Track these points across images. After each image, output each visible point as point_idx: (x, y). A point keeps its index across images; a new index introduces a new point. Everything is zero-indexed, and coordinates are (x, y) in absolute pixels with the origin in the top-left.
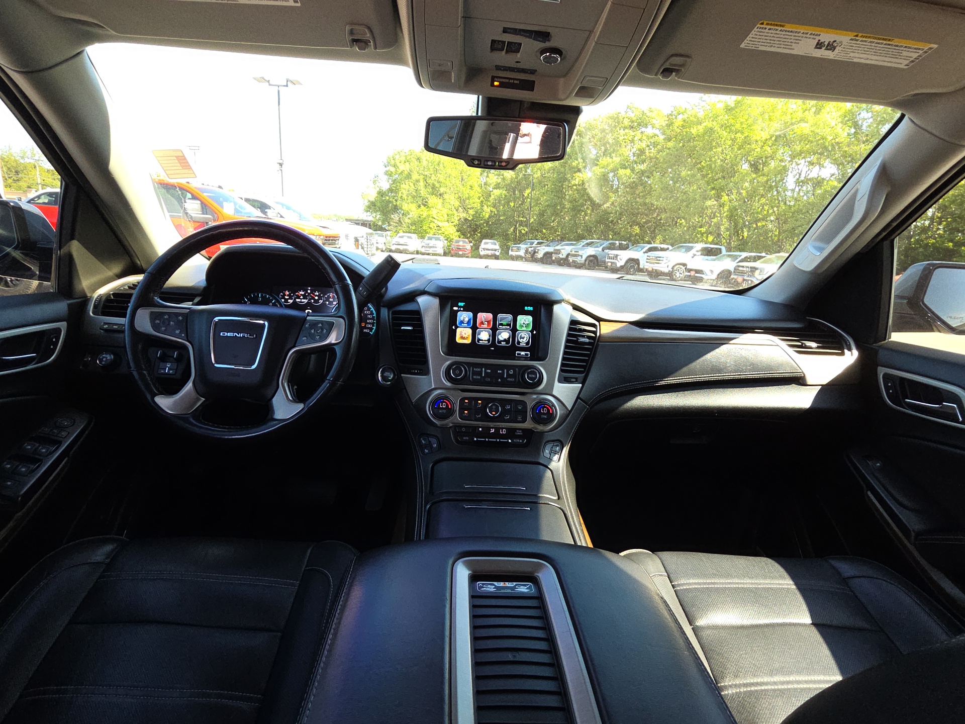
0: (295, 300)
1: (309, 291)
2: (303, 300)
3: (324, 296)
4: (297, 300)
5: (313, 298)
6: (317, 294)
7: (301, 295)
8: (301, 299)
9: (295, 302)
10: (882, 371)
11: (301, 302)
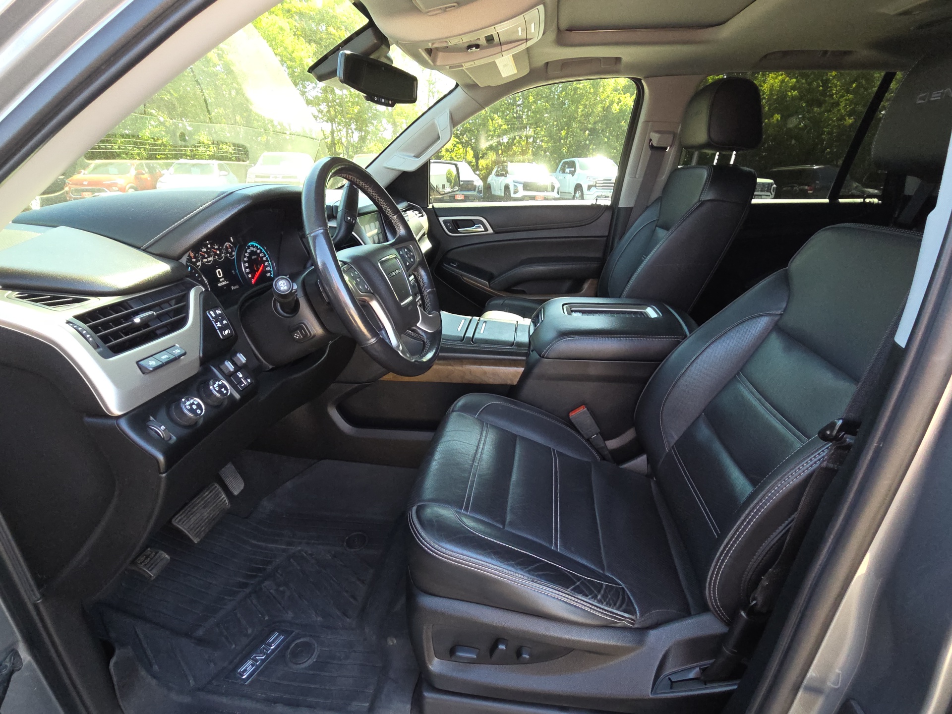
0: (202, 261)
1: (209, 246)
2: (209, 259)
3: (223, 248)
4: (205, 260)
5: (216, 254)
6: (216, 247)
7: (204, 252)
8: (206, 258)
9: (203, 264)
10: (441, 219)
11: (208, 262)
